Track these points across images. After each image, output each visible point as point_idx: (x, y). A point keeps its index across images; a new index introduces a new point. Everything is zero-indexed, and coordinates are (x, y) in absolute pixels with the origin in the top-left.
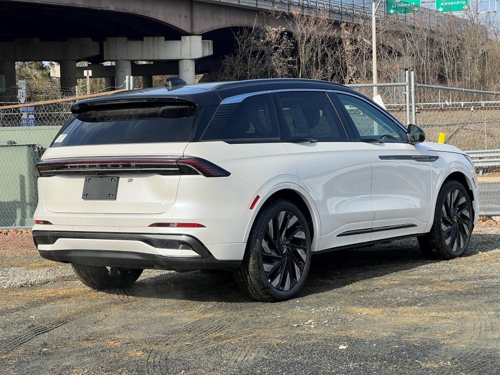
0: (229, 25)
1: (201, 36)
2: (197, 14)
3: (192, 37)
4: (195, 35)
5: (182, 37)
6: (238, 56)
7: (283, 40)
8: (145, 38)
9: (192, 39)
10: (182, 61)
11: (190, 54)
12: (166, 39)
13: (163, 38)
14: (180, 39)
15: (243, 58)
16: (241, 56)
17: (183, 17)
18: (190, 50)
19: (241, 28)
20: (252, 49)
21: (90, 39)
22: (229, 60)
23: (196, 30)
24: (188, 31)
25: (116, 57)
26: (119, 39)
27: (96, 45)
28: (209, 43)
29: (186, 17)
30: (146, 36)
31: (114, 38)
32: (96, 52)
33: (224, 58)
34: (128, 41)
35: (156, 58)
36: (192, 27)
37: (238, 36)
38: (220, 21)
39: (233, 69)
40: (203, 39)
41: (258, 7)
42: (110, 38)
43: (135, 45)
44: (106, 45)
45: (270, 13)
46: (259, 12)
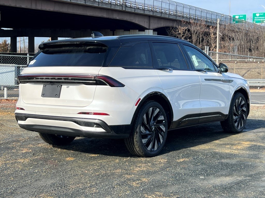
0: (164, 26)
2: (152, 21)
3: (149, 30)
5: (145, 30)
7: (186, 32)
8: (130, 30)
12: (139, 31)
14: (144, 31)
17: (146, 22)
19: (169, 27)
23: (151, 28)
24: (148, 27)
26: (121, 30)
27: (112, 32)
28: (156, 33)
29: (147, 22)
34: (124, 31)
36: (149, 26)
37: (168, 30)
38: (161, 24)
40: (154, 31)
41: (177, 19)
42: (117, 30)
43: (127, 33)
44: (115, 33)
45: (181, 22)
46: (177, 21)
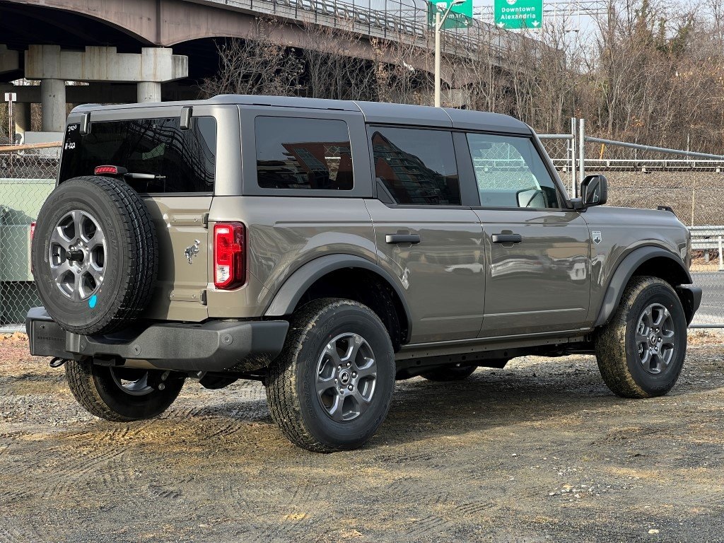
0: (211, 35)
1: (171, 49)
2: (166, 15)
3: (158, 49)
4: (162, 47)
5: (143, 49)
6: (224, 80)
7: (289, 60)
8: (86, 47)
9: (158, 53)
10: (143, 84)
11: (155, 75)
12: (119, 51)
13: (115, 49)
14: (140, 52)
15: (232, 84)
16: (228, 80)
17: (145, 20)
18: (155, 69)
19: (229, 39)
20: (243, 71)
21: (5, 46)
22: (210, 86)
23: (164, 41)
24: (152, 39)
25: (43, 75)
26: (48, 48)
27: (14, 54)
28: (183, 60)
29: (149, 19)
30: (88, 45)
31: (40, 46)
32: (13, 66)
33: (203, 82)
35: (105, 79)
36: (158, 34)
37: (225, 51)
38: (199, 28)
40: (173, 54)
41: (254, 9)
42: (35, 46)
43: (72, 58)
44: (28, 56)
45: (269, 20)
46: (254, 17)
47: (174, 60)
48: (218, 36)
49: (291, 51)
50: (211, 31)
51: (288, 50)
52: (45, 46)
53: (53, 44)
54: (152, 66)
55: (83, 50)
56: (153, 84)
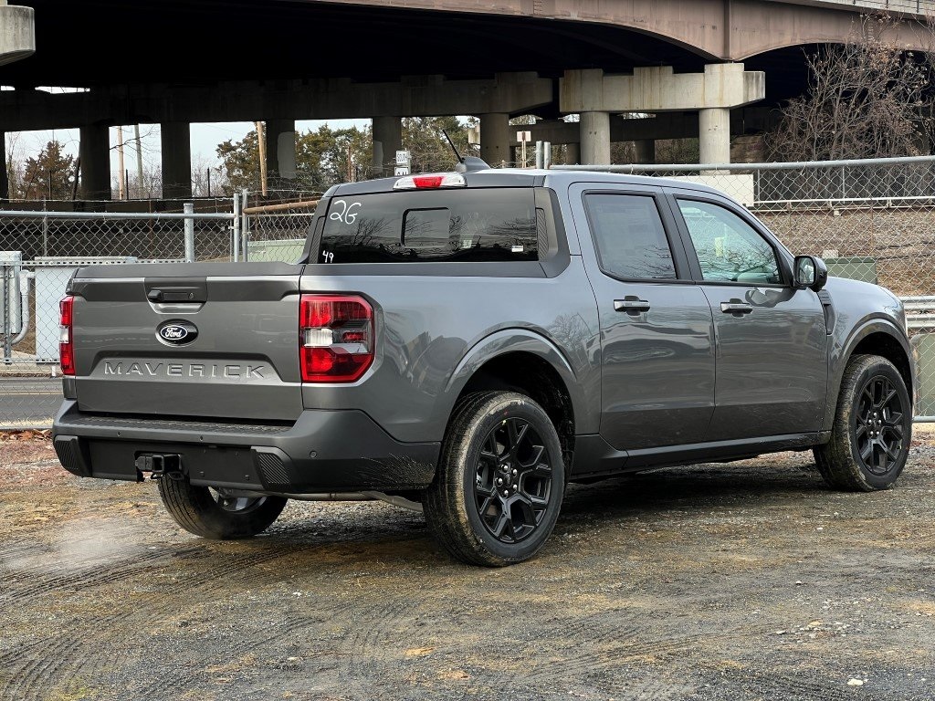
0: (798, 42)
1: (743, 64)
2: (738, 20)
3: (726, 65)
4: (731, 62)
5: (707, 67)
6: (816, 100)
7: (906, 68)
8: (636, 70)
9: (725, 71)
10: (706, 111)
11: (721, 99)
12: (676, 72)
13: (671, 68)
14: (702, 71)
15: (825, 104)
16: (821, 99)
17: (708, 29)
18: (722, 91)
19: (822, 45)
20: (843, 87)
21: (535, 74)
22: (797, 109)
23: (734, 54)
24: (718, 53)
25: (582, 107)
26: (588, 73)
27: (547, 83)
28: (758, 77)
29: (714, 27)
30: (637, 66)
31: (578, 71)
32: (544, 98)
33: (787, 105)
34: (604, 75)
35: (657, 108)
36: (726, 46)
37: (816, 61)
39: (804, 125)
40: (746, 69)
41: (858, 4)
42: (573, 71)
43: (617, 83)
44: (564, 85)
45: (880, 17)
46: (859, 14)
47: (747, 78)
48: (808, 42)
49: (908, 57)
50: (798, 37)
51: (904, 55)
52: (585, 71)
53: (594, 68)
54: (718, 88)
55: (631, 73)
56: (718, 111)
